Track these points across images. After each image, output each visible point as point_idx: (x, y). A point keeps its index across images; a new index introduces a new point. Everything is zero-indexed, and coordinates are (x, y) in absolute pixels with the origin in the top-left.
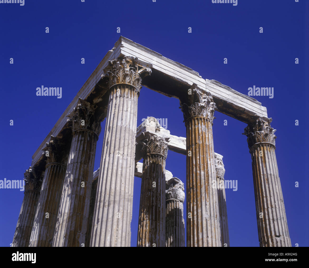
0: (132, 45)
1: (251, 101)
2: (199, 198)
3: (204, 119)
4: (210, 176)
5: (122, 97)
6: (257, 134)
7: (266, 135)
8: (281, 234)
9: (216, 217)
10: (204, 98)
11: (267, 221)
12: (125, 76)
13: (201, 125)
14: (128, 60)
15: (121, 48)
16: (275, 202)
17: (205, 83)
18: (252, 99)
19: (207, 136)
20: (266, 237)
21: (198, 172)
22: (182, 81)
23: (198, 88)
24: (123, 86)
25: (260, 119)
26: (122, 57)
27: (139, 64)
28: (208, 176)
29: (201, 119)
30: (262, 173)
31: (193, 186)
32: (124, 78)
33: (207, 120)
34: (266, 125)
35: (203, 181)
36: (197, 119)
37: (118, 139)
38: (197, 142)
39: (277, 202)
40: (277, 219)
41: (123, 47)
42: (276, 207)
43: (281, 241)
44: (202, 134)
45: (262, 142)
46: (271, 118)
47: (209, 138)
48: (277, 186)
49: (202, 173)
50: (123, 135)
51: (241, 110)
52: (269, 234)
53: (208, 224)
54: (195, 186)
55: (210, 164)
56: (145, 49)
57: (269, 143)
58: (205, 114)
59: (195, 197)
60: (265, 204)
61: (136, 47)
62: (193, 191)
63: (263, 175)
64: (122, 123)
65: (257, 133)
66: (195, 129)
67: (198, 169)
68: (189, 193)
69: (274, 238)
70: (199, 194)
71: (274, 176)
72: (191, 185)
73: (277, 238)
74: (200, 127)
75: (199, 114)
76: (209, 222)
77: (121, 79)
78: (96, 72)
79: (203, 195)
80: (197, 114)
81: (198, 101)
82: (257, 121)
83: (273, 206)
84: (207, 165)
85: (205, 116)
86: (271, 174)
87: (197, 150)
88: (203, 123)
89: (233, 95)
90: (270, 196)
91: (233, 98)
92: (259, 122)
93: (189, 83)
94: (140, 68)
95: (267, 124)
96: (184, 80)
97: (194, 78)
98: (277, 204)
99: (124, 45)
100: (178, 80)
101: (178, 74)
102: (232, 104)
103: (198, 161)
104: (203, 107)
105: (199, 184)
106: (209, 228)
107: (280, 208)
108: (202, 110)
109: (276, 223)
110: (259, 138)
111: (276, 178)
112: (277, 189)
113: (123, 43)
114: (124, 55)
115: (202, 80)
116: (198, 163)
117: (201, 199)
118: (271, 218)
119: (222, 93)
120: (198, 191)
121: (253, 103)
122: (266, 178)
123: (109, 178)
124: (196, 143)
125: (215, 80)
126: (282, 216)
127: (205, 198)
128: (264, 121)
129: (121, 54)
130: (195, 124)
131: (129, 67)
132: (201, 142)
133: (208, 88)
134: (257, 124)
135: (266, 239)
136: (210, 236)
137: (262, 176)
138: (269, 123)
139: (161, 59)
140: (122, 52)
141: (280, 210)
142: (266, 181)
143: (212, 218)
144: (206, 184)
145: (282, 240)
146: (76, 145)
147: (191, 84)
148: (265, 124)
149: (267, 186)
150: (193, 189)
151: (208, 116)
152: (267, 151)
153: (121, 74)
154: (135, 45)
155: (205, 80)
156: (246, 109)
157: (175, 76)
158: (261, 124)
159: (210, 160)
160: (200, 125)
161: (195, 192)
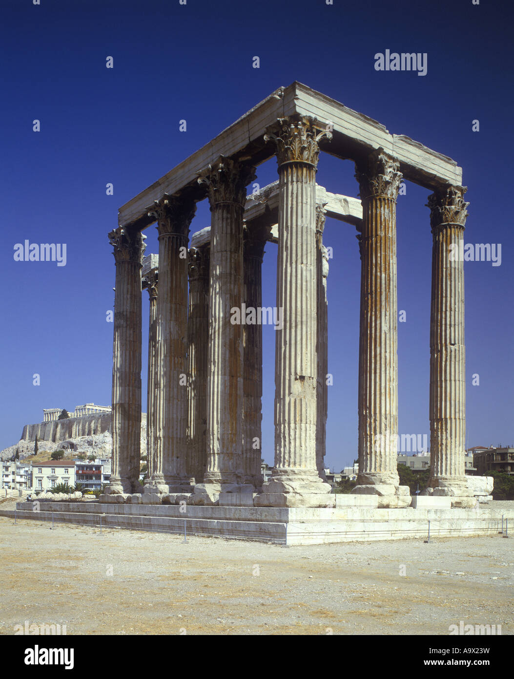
0: (308, 94)
1: (445, 161)
2: (378, 307)
3: (388, 199)
4: (391, 279)
5: (299, 183)
6: (445, 210)
7: (457, 213)
8: (457, 342)
9: (395, 329)
10: (390, 167)
11: (444, 326)
12: (303, 149)
13: (384, 208)
14: (304, 121)
15: (296, 101)
16: (455, 304)
17: (392, 142)
18: (447, 158)
19: (390, 225)
20: (439, 345)
21: (379, 274)
22: (366, 143)
23: (385, 153)
24: (300, 165)
25: (453, 188)
26: (296, 117)
27: (317, 126)
28: (389, 280)
29: (384, 199)
30: (444, 266)
31: (372, 291)
32: (301, 153)
33: (391, 201)
34: (458, 197)
35: (383, 286)
36: (380, 199)
37: (299, 244)
38: (379, 232)
39: (457, 303)
40: (455, 325)
41: (298, 99)
42: (455, 311)
43: (455, 350)
44: (385, 222)
45: (450, 223)
46: (466, 187)
47: (392, 227)
48: (460, 284)
49: (383, 275)
50: (304, 238)
51: (431, 176)
52: (443, 342)
53: (387, 338)
54: (374, 292)
55: (393, 263)
56: (324, 97)
57: (459, 225)
58: (389, 192)
59: (373, 305)
60: (444, 305)
61: (313, 96)
62: (372, 298)
63: (446, 268)
64: (302, 221)
65: (446, 208)
66: (376, 214)
67: (378, 270)
68: (366, 299)
69: (449, 346)
70: (378, 303)
71: (458, 270)
72: (369, 290)
73: (452, 346)
74: (383, 212)
75: (383, 193)
76: (388, 335)
77: (297, 153)
78: (248, 120)
79: (383, 304)
80: (380, 192)
81: (383, 173)
82: (448, 190)
83: (453, 308)
84: (389, 266)
85: (389, 196)
86: (455, 268)
87: (379, 244)
88: (386, 206)
89: (424, 155)
90: (451, 297)
91: (424, 160)
92: (451, 193)
93: (373, 146)
94: (318, 132)
95: (460, 195)
96: (368, 142)
97: (380, 136)
98: (456, 306)
99: (299, 97)
100: (361, 142)
101: (362, 132)
102: (422, 170)
103: (379, 259)
104: (387, 183)
105: (379, 290)
106: (388, 342)
107: (460, 312)
108: (386, 187)
109: (452, 329)
110: (447, 216)
111: (460, 273)
112: (460, 287)
113: (298, 92)
114: (299, 114)
115: (389, 137)
116: (379, 262)
117: (381, 308)
118: (448, 323)
119: (411, 154)
120: (378, 299)
121: (446, 164)
122: (448, 272)
123: (293, 295)
124: (376, 235)
125: (405, 134)
126: (460, 321)
127: (384, 307)
128: (456, 191)
129: (296, 112)
130: (376, 207)
131: (306, 132)
132: (383, 235)
133: (395, 150)
134: (448, 196)
135: (439, 347)
136: (388, 351)
137: (444, 270)
138: (462, 194)
139: (342, 111)
140: (298, 110)
141: (460, 313)
142: (448, 277)
143: (391, 331)
144: (387, 290)
145: (457, 348)
146: (220, 225)
147: (376, 147)
148: (457, 195)
149: (449, 283)
150: (372, 295)
151: (393, 194)
152: (455, 236)
153: (296, 145)
154: (312, 94)
155: (391, 136)
156: (437, 175)
157: (358, 138)
158: (453, 197)
159: (392, 259)
160: (382, 208)
161: (374, 300)
